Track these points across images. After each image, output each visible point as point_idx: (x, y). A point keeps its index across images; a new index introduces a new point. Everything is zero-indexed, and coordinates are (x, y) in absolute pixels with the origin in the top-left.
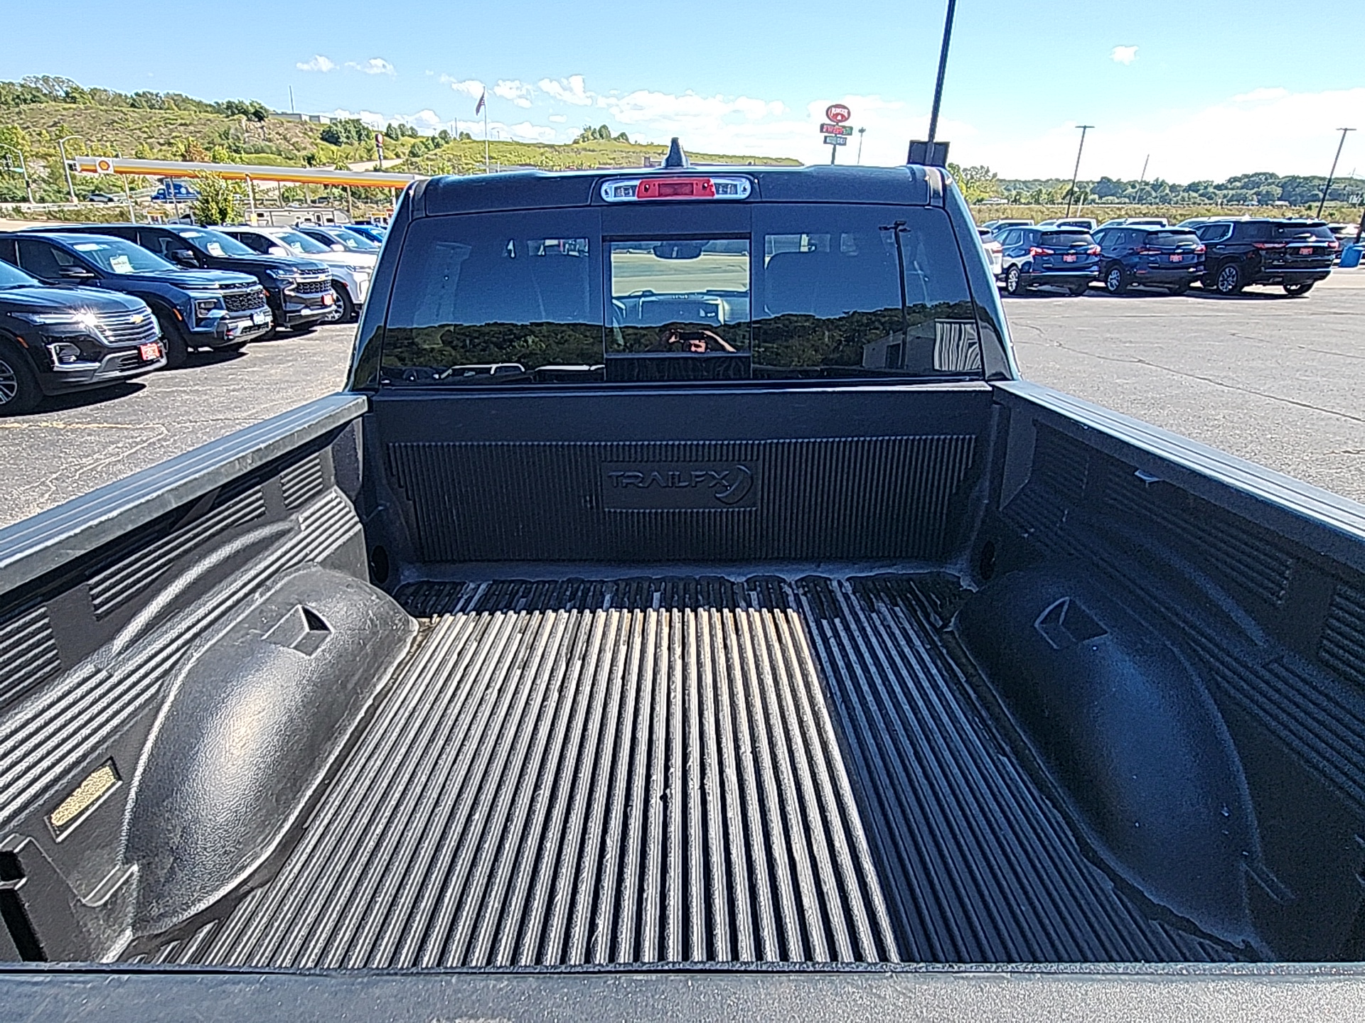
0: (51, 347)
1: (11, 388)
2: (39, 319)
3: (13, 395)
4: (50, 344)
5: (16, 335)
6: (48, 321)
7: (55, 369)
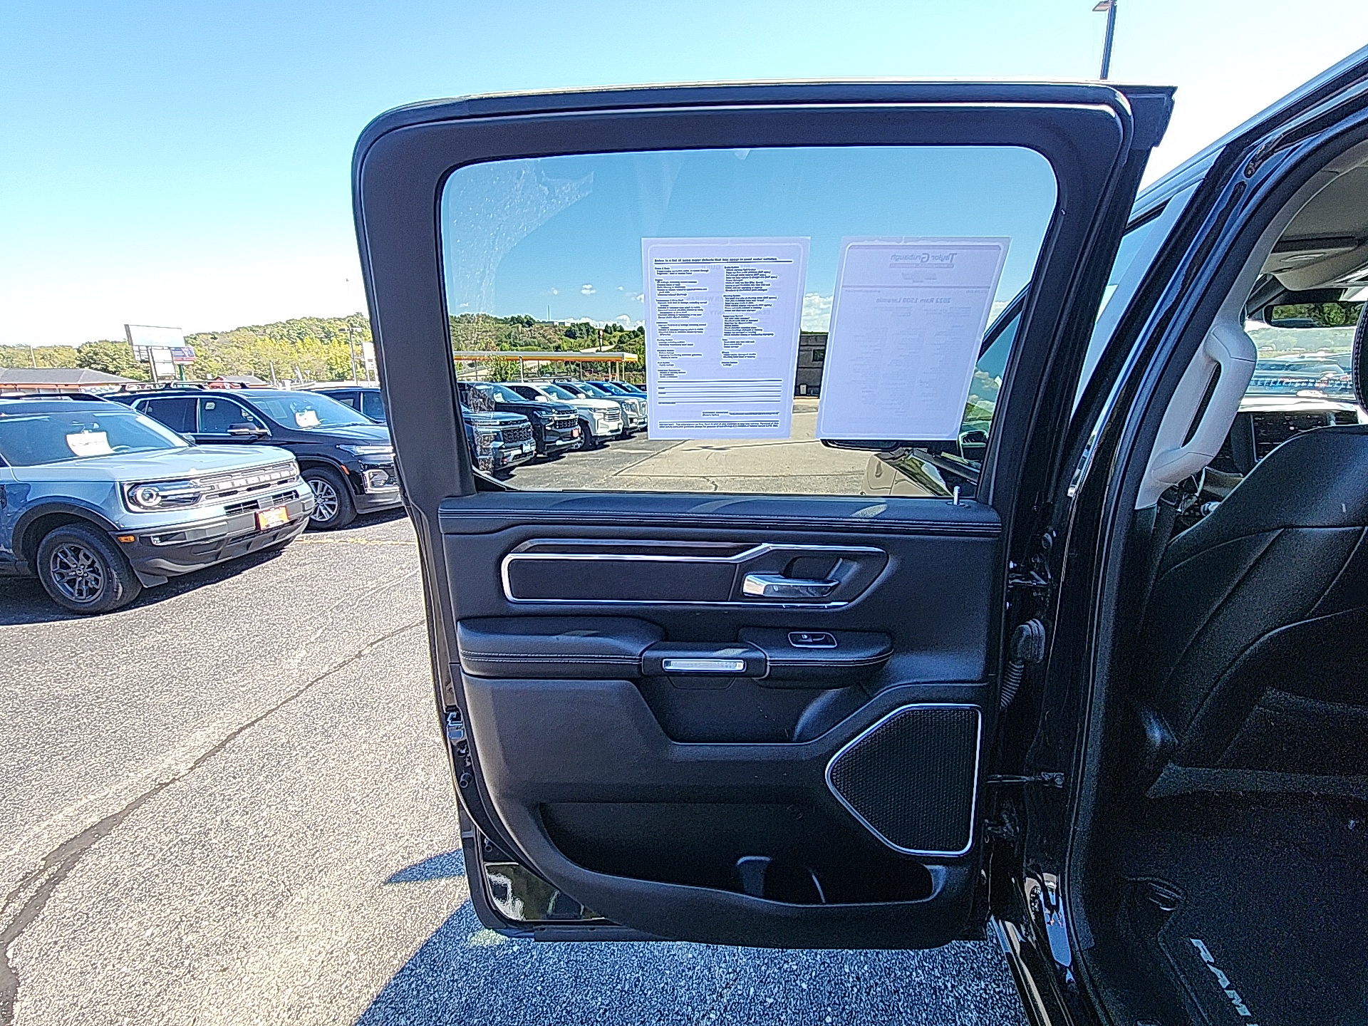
0: (366, 473)
1: (332, 507)
2: (359, 450)
3: (333, 513)
4: (365, 470)
5: (341, 464)
6: (366, 452)
7: (368, 492)
